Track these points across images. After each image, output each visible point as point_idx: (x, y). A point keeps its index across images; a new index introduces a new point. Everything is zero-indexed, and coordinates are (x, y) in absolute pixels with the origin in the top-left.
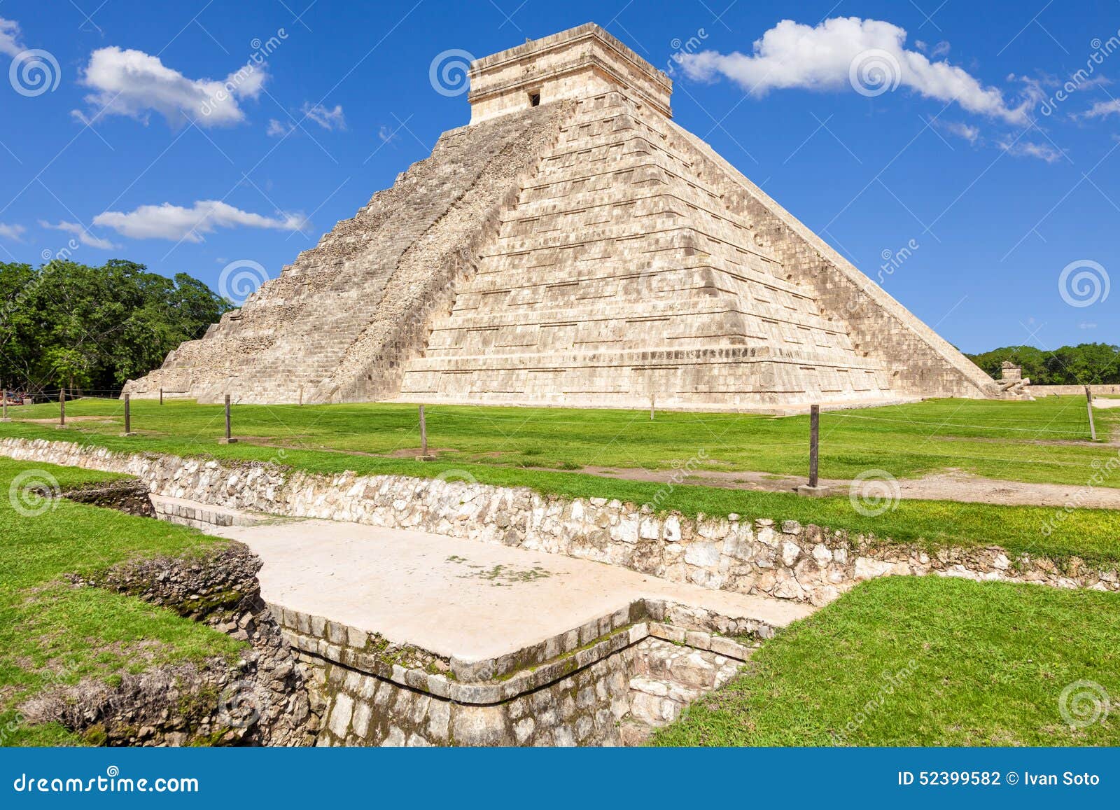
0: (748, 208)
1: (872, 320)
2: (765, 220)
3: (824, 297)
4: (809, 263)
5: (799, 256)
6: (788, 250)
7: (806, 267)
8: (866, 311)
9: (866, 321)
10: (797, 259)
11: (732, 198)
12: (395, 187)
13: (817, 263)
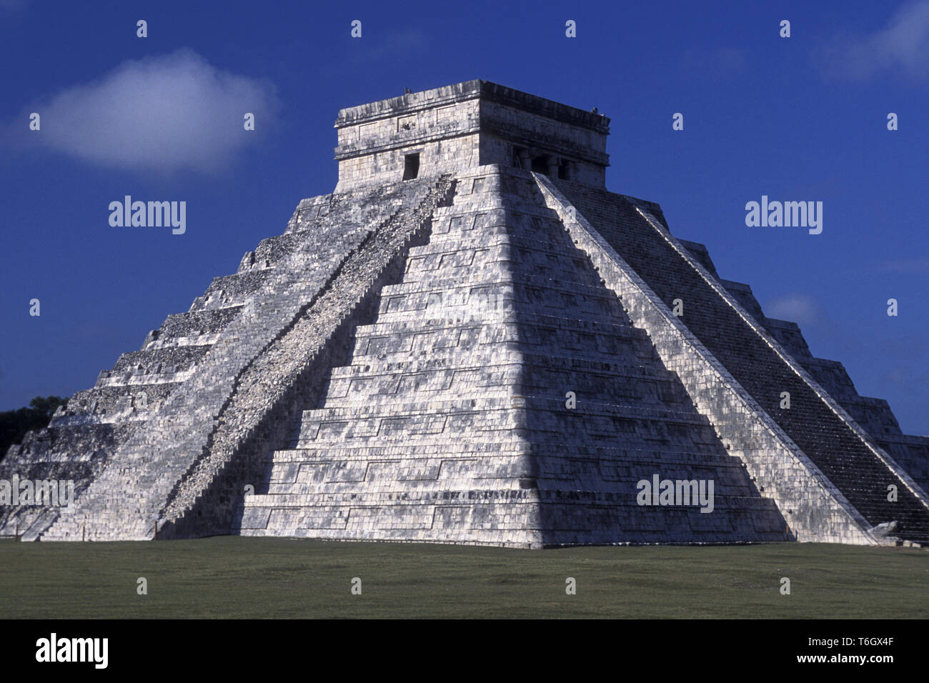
0: (646, 313)
1: (766, 451)
2: (662, 330)
3: (720, 424)
4: (706, 383)
5: (697, 374)
6: (686, 366)
7: (703, 387)
8: (760, 442)
9: (760, 453)
10: (695, 379)
11: (629, 302)
12: (241, 273)
13: (713, 383)
